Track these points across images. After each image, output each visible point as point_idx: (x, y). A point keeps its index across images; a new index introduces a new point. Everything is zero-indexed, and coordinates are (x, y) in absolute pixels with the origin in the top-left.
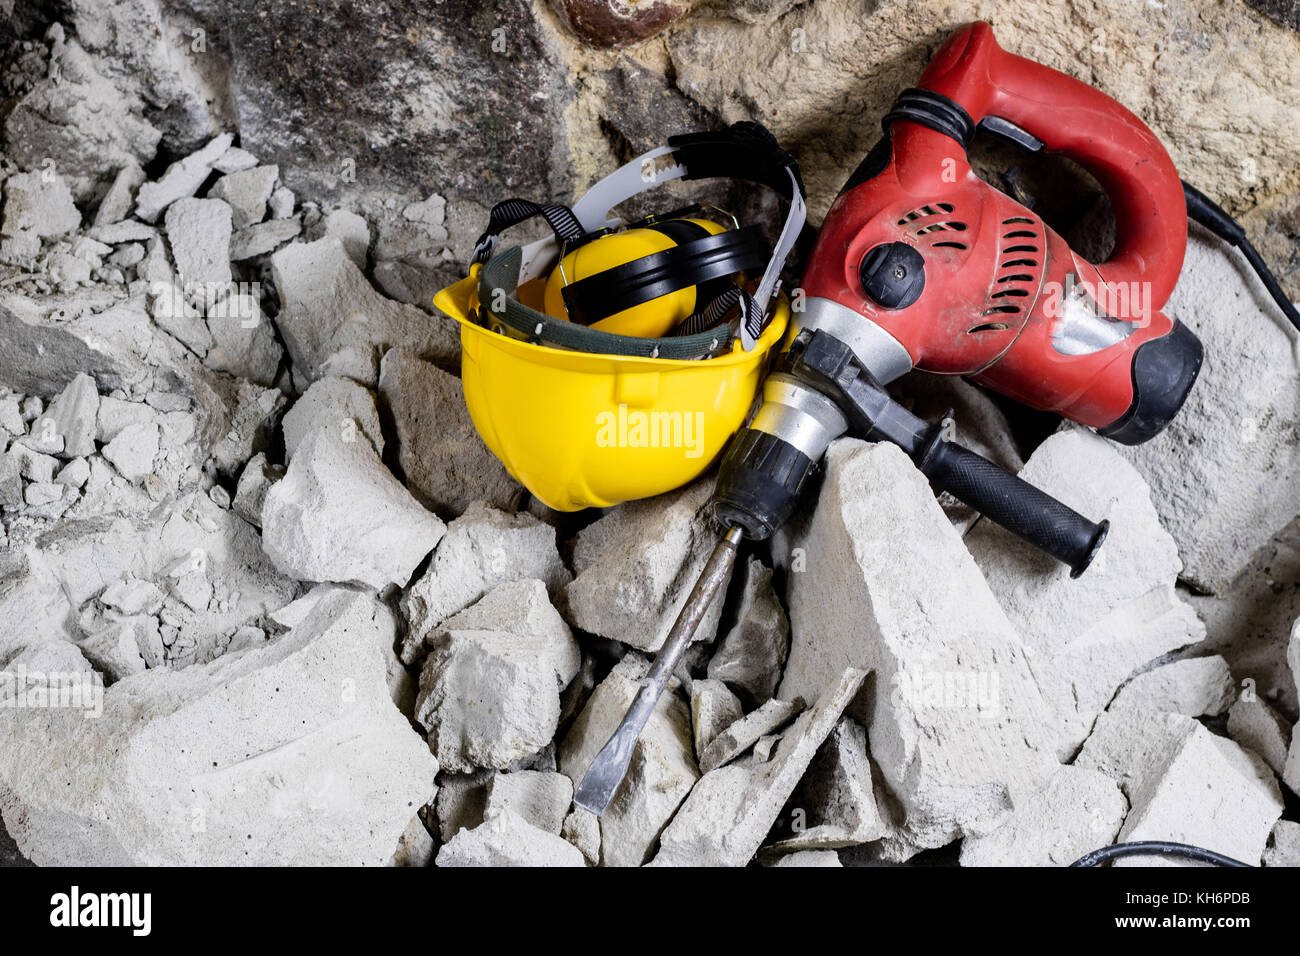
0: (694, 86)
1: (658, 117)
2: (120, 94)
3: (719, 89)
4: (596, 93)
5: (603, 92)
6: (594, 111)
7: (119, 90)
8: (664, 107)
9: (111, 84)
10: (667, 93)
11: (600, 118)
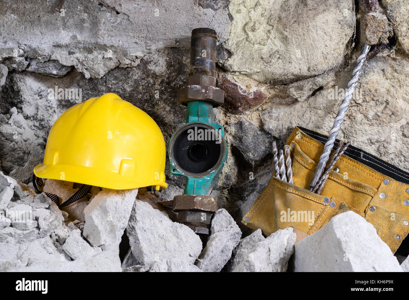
0: (271, 127)
1: (255, 143)
2: (36, 137)
3: (281, 127)
4: (230, 134)
5: (233, 134)
6: (229, 141)
7: (36, 136)
8: (258, 139)
9: (33, 132)
10: (259, 133)
11: (232, 145)
